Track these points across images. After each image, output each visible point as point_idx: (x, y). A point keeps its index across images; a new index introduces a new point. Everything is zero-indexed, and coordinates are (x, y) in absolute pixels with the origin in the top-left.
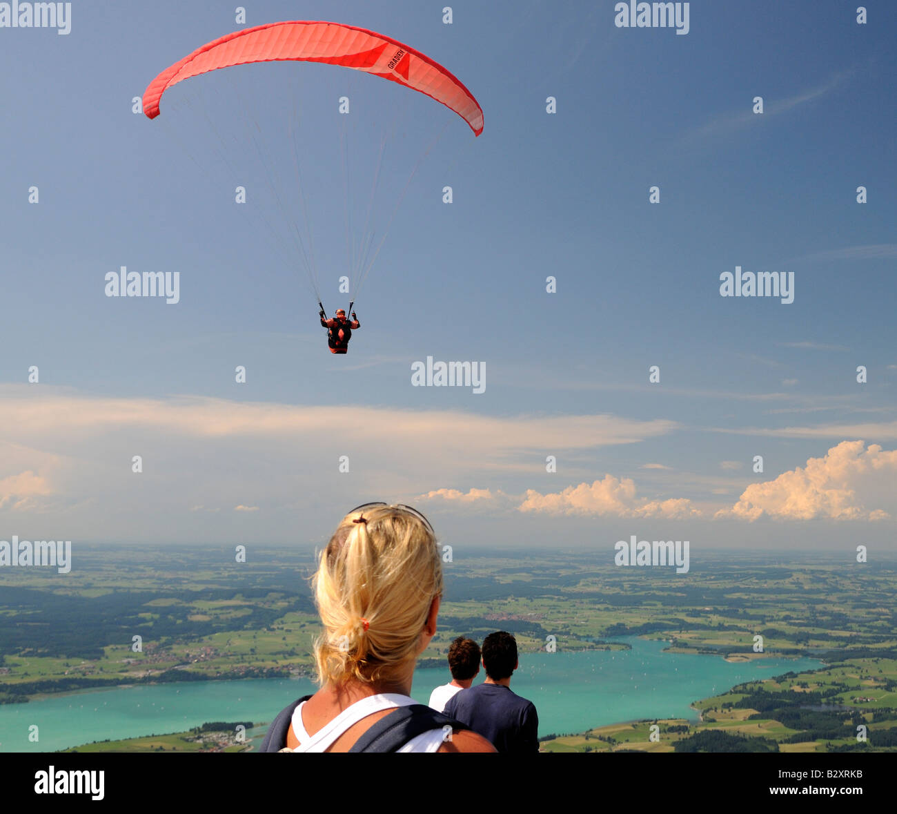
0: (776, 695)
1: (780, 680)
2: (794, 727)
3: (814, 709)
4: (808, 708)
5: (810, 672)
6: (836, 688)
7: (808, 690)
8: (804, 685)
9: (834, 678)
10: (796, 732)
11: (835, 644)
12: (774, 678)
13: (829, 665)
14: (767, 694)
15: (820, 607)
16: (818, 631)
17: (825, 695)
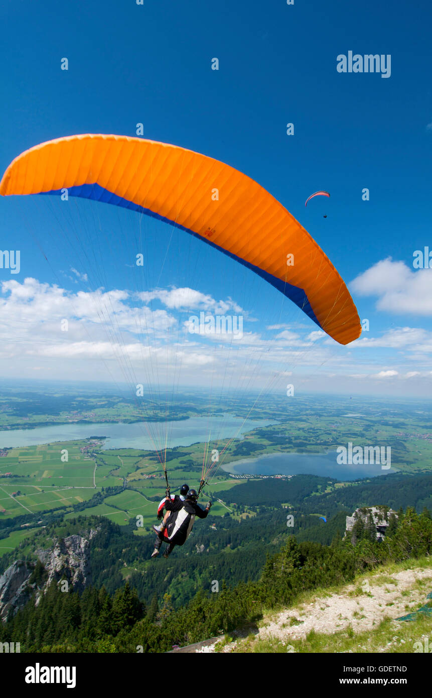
0: (266, 431)
1: (267, 427)
2: (271, 441)
3: (277, 436)
5: (276, 425)
6: (284, 430)
7: (276, 430)
8: (274, 429)
9: (283, 427)
10: (272, 443)
11: (284, 417)
13: (282, 423)
14: (264, 431)
15: (279, 406)
16: (279, 413)
17: (281, 432)
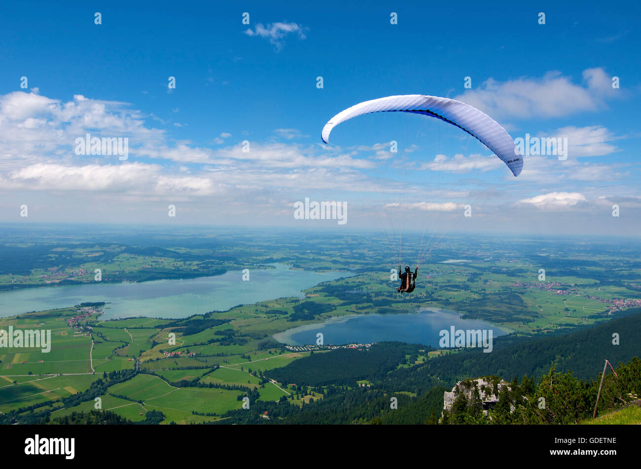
0: (336, 287)
1: (337, 281)
2: (343, 300)
3: (351, 292)
4: (349, 292)
5: (350, 277)
6: (360, 284)
7: (349, 285)
8: (347, 283)
9: (360, 280)
11: (361, 266)
12: (335, 280)
13: (357, 274)
14: (333, 287)
15: (354, 251)
16: (353, 261)
17: (356, 286)
